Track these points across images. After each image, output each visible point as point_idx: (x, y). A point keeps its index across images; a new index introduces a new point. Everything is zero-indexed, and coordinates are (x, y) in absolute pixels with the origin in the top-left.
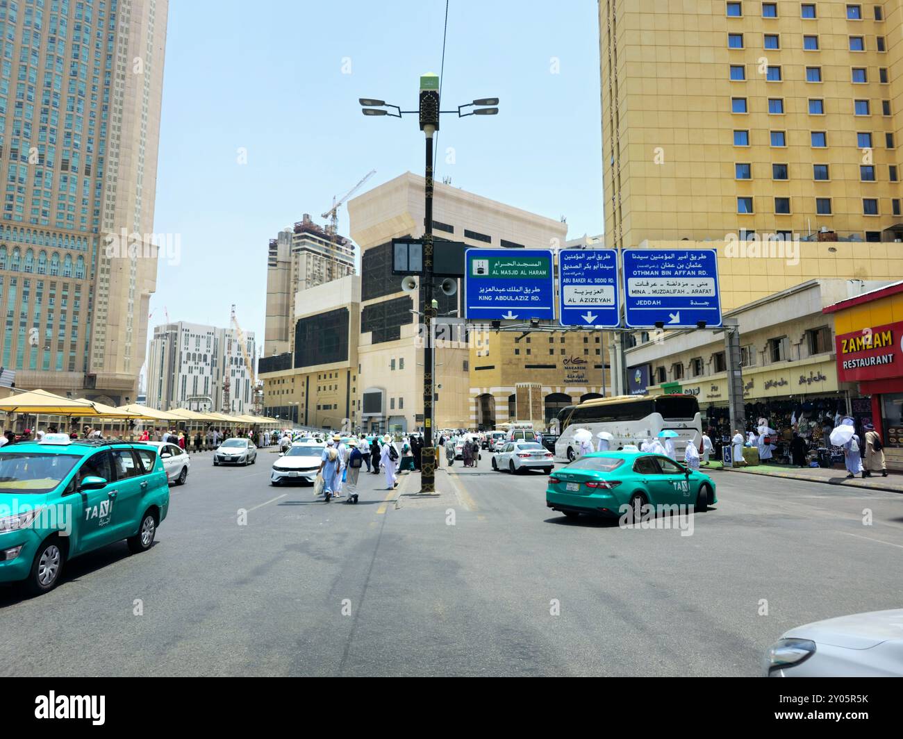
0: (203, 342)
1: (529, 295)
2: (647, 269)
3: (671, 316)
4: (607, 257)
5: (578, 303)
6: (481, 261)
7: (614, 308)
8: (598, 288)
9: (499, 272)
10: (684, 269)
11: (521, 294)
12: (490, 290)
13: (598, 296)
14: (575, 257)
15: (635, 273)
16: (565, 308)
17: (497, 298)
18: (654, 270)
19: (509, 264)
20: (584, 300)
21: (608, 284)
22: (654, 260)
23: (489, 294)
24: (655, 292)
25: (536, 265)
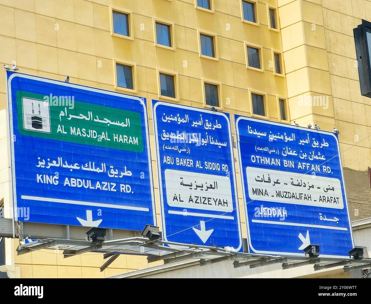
2: (266, 154)
3: (301, 236)
4: (217, 127)
5: (187, 204)
6: (36, 102)
7: (232, 218)
8: (210, 179)
9: (67, 130)
11: (103, 177)
12: (54, 164)
13: (210, 194)
14: (175, 119)
15: (254, 158)
16: (170, 212)
17: (66, 182)
19: (82, 117)
20: (194, 200)
21: (223, 174)
22: (273, 141)
23: (53, 171)
24: (279, 194)
25: (122, 125)
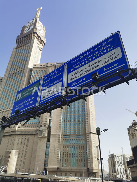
0: (120, 158)
2: (78, 65)
8: (55, 86)
10: (99, 53)
14: (48, 77)
18: (81, 63)
21: (59, 82)
22: (82, 58)
24: (82, 74)
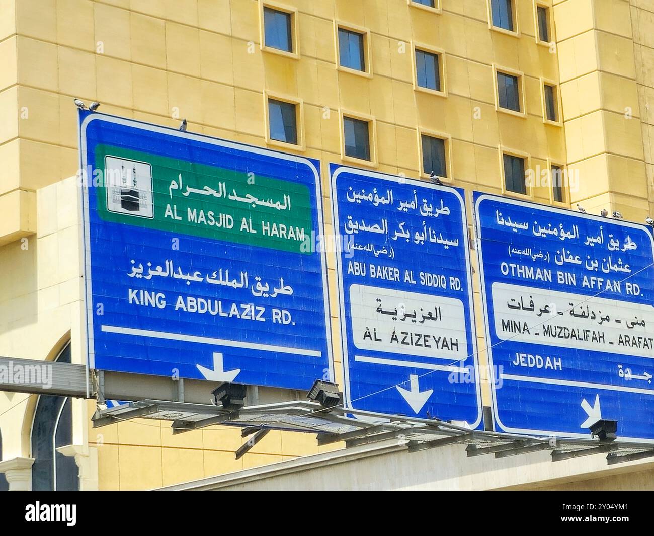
1: (269, 304)
2: (527, 261)
3: (585, 404)
4: (442, 212)
5: (387, 346)
6: (129, 165)
8: (429, 302)
9: (182, 213)
10: (599, 274)
11: (243, 296)
12: (159, 272)
14: (369, 198)
15: (505, 268)
16: (358, 358)
17: (179, 303)
18: (539, 264)
19: (208, 191)
20: (400, 339)
21: (447, 293)
22: (540, 238)
23: (157, 284)
24: (548, 331)
25: (278, 206)
